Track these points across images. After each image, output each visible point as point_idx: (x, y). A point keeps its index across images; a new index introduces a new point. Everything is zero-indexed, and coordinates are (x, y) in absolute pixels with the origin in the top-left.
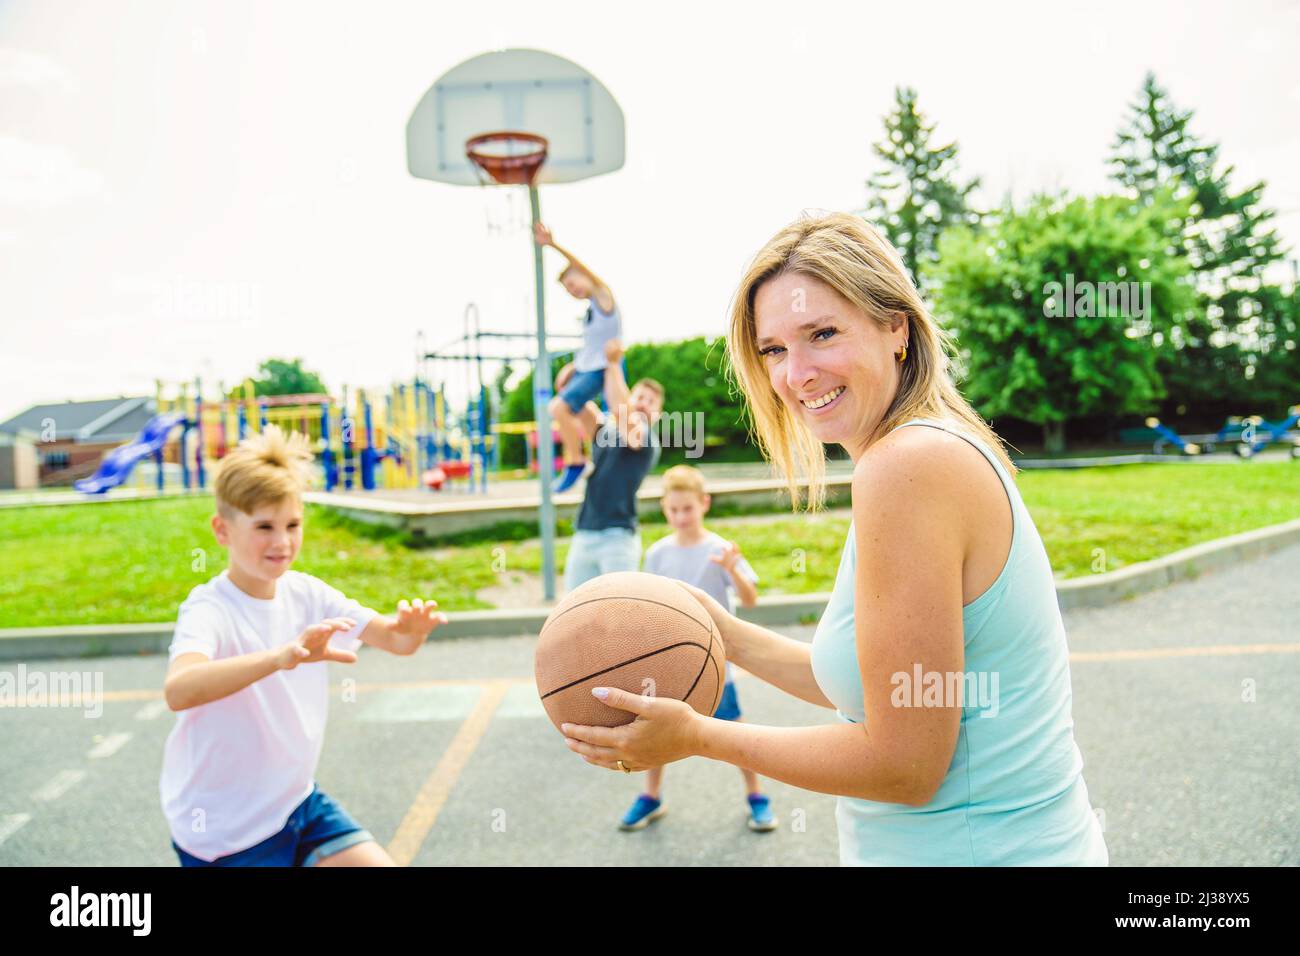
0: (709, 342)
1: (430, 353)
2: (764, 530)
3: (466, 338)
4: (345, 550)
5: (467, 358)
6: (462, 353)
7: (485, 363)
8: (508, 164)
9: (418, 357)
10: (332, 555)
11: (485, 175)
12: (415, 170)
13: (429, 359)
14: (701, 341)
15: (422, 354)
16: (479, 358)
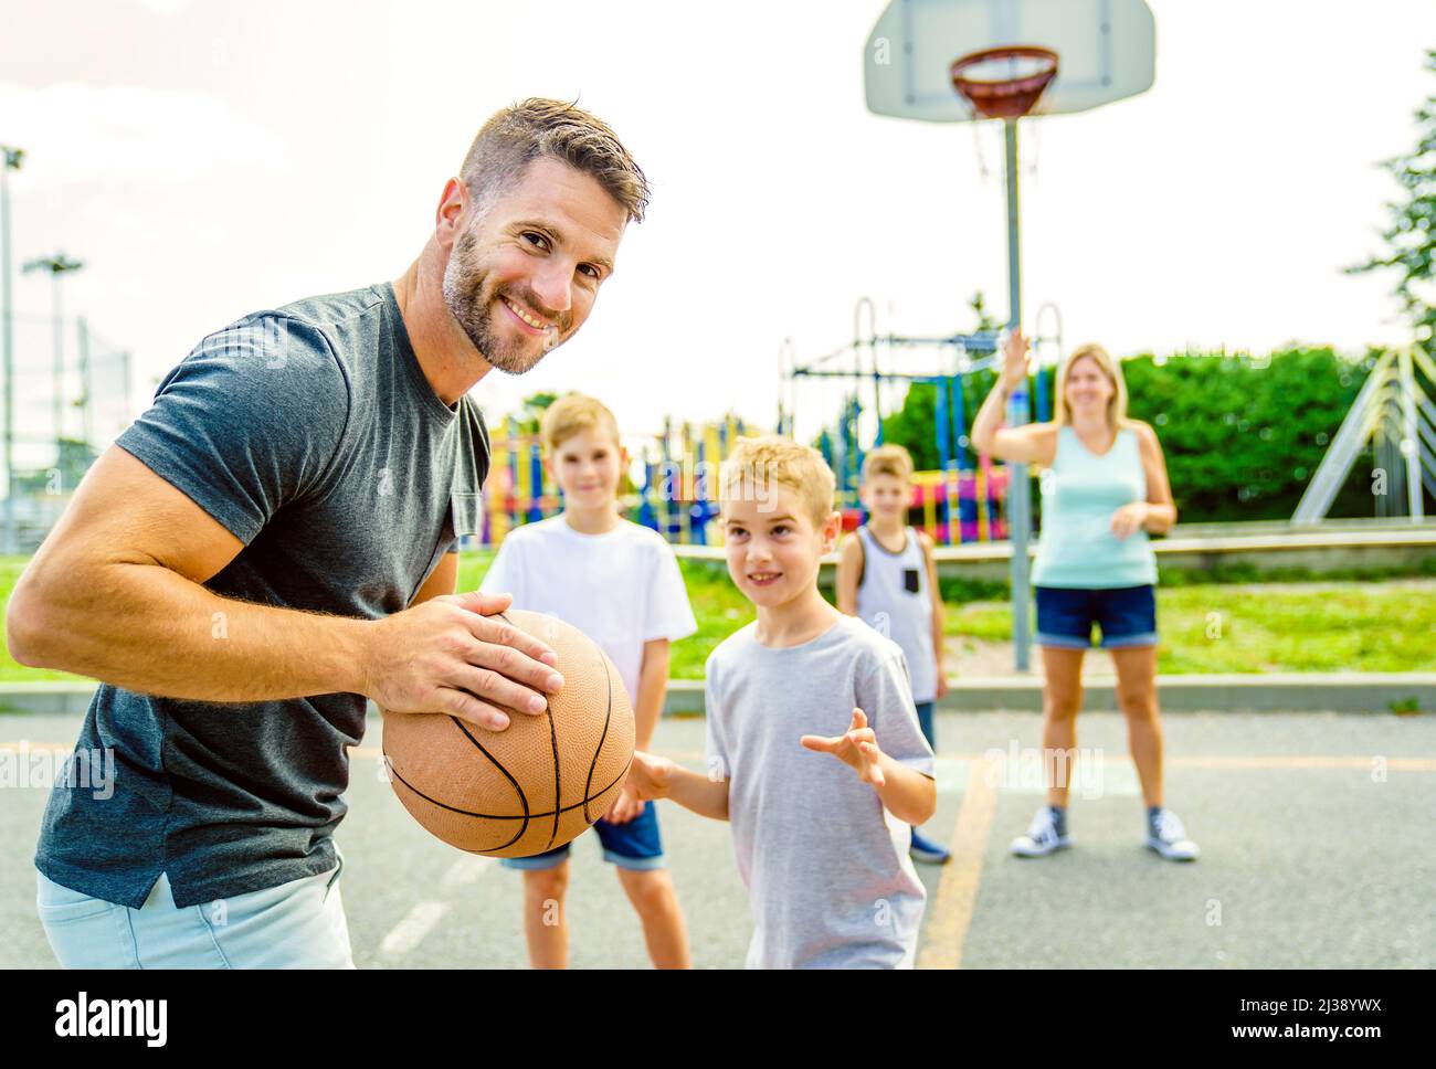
0: (1160, 361)
1: (800, 368)
2: (1303, 601)
3: (857, 344)
4: (733, 607)
5: (858, 375)
6: (850, 368)
7: (884, 384)
8: (1000, 92)
9: (783, 376)
10: (720, 612)
11: (969, 106)
12: (876, 104)
13: (801, 377)
14: (1148, 359)
15: (789, 369)
16: (877, 376)
